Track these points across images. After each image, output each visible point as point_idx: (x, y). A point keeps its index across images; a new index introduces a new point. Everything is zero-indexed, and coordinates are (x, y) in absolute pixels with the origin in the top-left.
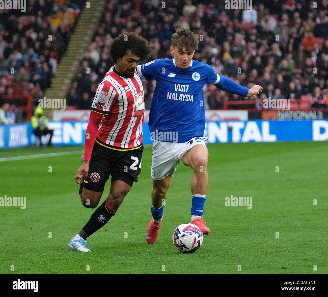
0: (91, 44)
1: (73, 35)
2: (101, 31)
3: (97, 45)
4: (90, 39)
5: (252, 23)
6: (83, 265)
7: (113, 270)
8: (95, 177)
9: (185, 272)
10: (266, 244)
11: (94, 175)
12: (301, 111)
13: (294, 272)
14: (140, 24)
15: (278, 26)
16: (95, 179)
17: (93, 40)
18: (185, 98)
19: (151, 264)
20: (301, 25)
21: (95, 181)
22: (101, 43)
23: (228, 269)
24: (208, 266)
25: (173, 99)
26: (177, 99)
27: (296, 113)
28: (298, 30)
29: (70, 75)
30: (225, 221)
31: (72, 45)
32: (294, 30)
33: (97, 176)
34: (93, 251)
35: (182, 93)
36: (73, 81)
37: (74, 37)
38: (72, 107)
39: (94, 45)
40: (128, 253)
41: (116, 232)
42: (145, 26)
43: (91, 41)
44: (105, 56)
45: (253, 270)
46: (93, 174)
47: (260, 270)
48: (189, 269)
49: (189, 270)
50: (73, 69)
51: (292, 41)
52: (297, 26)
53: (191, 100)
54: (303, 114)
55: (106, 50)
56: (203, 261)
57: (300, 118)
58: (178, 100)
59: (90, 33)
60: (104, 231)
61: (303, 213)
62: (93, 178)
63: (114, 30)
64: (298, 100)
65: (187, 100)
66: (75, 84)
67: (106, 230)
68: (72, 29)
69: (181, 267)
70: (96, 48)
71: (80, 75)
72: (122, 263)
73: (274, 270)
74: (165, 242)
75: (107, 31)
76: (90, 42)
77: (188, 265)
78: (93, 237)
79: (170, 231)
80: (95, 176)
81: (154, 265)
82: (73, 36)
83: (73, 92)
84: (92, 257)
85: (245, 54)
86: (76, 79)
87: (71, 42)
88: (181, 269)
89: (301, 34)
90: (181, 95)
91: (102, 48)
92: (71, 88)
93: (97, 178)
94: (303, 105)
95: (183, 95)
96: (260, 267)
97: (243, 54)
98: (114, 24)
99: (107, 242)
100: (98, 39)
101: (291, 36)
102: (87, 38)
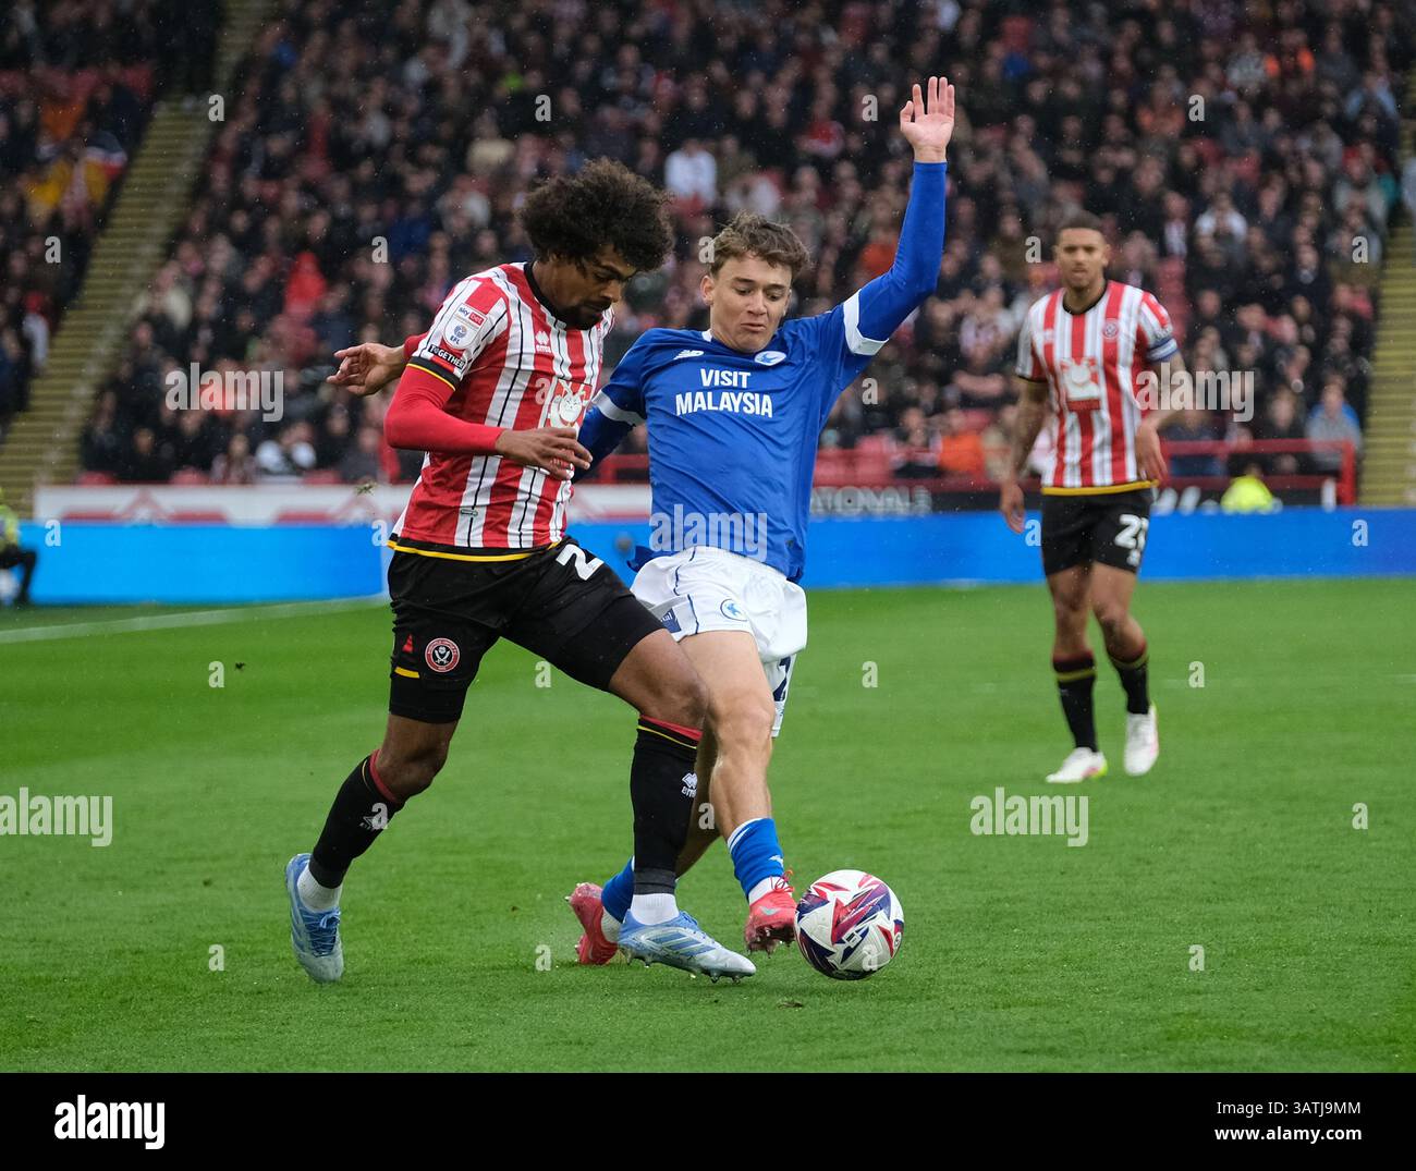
0: (162, 266)
1: (104, 236)
2: (197, 224)
3: (184, 272)
4: (157, 250)
5: (696, 198)
6: (129, 997)
7: (230, 1013)
8: (442, 656)
9: (469, 1020)
10: (737, 927)
11: (437, 649)
12: (859, 486)
13: (828, 1016)
14: (324, 202)
15: (785, 208)
16: (442, 664)
17: (170, 252)
18: (742, 404)
19: (356, 994)
20: (860, 205)
21: (442, 669)
22: (195, 265)
23: (611, 1009)
24: (546, 998)
25: (700, 409)
26: (713, 405)
27: (843, 493)
28: (851, 219)
29: (94, 370)
30: (604, 849)
31: (100, 270)
32: (836, 222)
33: (447, 649)
34: (165, 952)
35: (730, 389)
36: (101, 391)
37: (103, 245)
38: (99, 475)
39: (171, 272)
40: (278, 957)
41: (241, 889)
42: (343, 210)
43: (161, 255)
44: (209, 307)
45: (693, 1013)
46: (435, 642)
47: (716, 1014)
48: (481, 1010)
49: (482, 1012)
50: (103, 348)
51: (830, 257)
52: (847, 207)
53: (764, 410)
54: (864, 498)
55: (212, 288)
56: (530, 984)
57: (854, 512)
58: (716, 408)
59: (160, 229)
60: (201, 884)
61: (860, 823)
62: (435, 658)
63: (240, 221)
64: (848, 451)
65: (749, 409)
66: (109, 401)
67: (206, 883)
68: (100, 217)
69: (457, 1005)
70: (180, 283)
71: (125, 371)
72: (259, 993)
73: (763, 1013)
74: (403, 921)
75: (218, 225)
76: (158, 261)
77: (477, 995)
78: (163, 906)
79: (422, 884)
80: (442, 650)
81: (364, 998)
82: (102, 241)
83: (102, 426)
84: (161, 970)
85: (673, 301)
86: (111, 384)
87: (95, 261)
88: (456, 1009)
89: (861, 232)
90: (725, 395)
91: (197, 281)
92: (96, 412)
93: (449, 659)
94: (867, 470)
95: (732, 395)
96: (716, 1001)
97: (667, 300)
98: (238, 202)
99: (208, 921)
100: (187, 250)
101: (824, 241)
102: (149, 250)
